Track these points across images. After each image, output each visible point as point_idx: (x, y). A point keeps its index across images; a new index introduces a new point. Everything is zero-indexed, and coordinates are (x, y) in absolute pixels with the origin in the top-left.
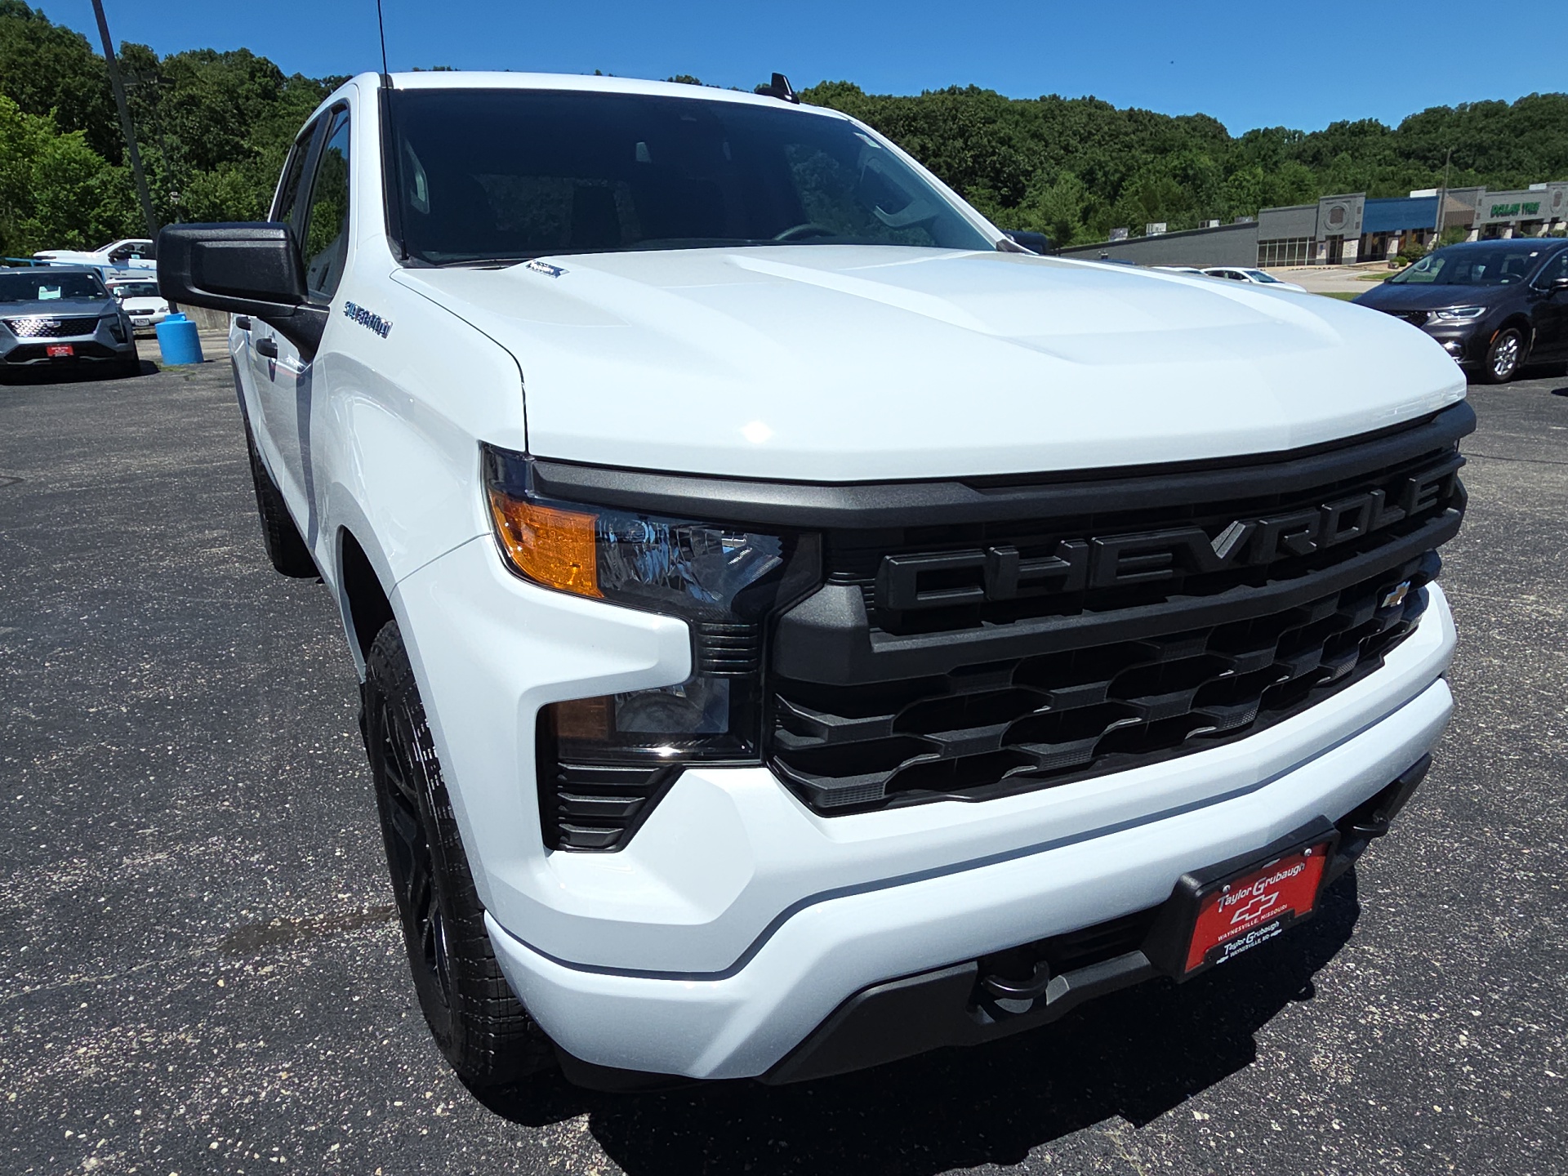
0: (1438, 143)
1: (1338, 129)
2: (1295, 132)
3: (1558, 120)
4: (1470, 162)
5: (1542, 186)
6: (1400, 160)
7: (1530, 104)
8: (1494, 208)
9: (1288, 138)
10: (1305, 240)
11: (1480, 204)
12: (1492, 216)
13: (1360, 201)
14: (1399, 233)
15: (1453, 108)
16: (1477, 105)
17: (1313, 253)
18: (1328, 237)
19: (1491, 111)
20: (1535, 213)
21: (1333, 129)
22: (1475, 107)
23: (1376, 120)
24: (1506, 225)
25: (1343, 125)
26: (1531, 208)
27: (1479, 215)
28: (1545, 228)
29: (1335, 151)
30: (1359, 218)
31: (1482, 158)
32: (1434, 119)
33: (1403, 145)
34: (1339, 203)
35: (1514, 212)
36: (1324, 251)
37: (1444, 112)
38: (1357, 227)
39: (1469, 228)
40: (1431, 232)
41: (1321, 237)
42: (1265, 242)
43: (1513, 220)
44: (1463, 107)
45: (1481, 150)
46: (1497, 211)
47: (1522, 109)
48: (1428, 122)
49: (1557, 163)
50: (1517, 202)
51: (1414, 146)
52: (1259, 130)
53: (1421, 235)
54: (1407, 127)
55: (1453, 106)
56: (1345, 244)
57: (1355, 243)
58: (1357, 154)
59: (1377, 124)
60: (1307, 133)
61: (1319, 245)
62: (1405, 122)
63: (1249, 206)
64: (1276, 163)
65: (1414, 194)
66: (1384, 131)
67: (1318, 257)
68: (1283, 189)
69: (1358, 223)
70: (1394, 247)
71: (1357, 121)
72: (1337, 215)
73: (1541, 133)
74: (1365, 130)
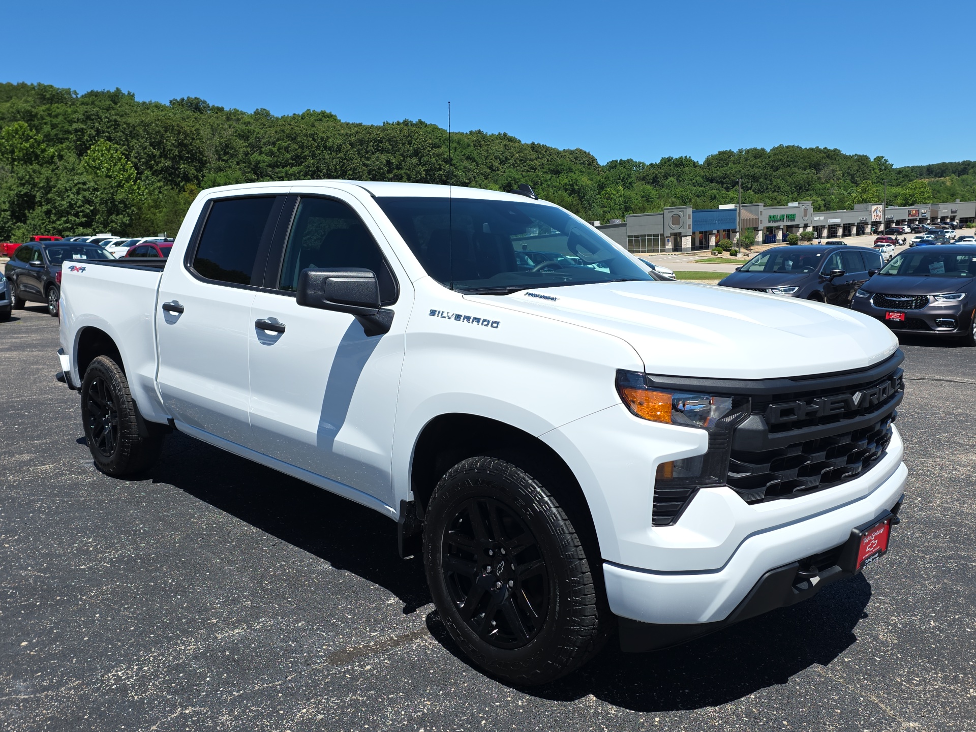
0: (728, 173)
1: (667, 161)
2: (640, 163)
3: (797, 162)
4: (749, 186)
5: (796, 204)
6: (707, 183)
7: (779, 151)
8: (770, 217)
9: (636, 166)
10: (657, 235)
11: (761, 214)
12: (769, 222)
13: (689, 211)
14: (715, 232)
15: (735, 152)
16: (748, 151)
17: (664, 245)
18: (671, 234)
19: (758, 154)
20: (794, 220)
21: (663, 162)
22: (748, 152)
23: (690, 157)
24: (778, 228)
25: (669, 159)
26: (791, 217)
27: (761, 221)
28: (801, 230)
29: (666, 176)
30: (690, 222)
31: (756, 184)
32: (724, 158)
33: (707, 174)
34: (676, 212)
35: (782, 220)
36: (670, 243)
37: (730, 153)
38: (689, 228)
39: (756, 230)
40: (734, 231)
41: (667, 234)
42: (632, 236)
43: (782, 225)
44: (741, 151)
45: (755, 179)
46: (772, 219)
47: (775, 154)
48: (721, 160)
49: (800, 188)
50: (782, 213)
51: (715, 175)
52: (616, 161)
53: (728, 234)
54: (708, 162)
55: (735, 150)
56: (683, 238)
57: (689, 238)
58: (681, 179)
59: (690, 160)
60: (648, 163)
61: (666, 239)
62: (707, 159)
63: (617, 212)
64: (630, 183)
65: (721, 207)
66: (695, 165)
67: (667, 247)
68: (637, 201)
69: (689, 225)
70: (713, 241)
71: (678, 157)
72: (676, 220)
73: (788, 169)
74: (682, 163)
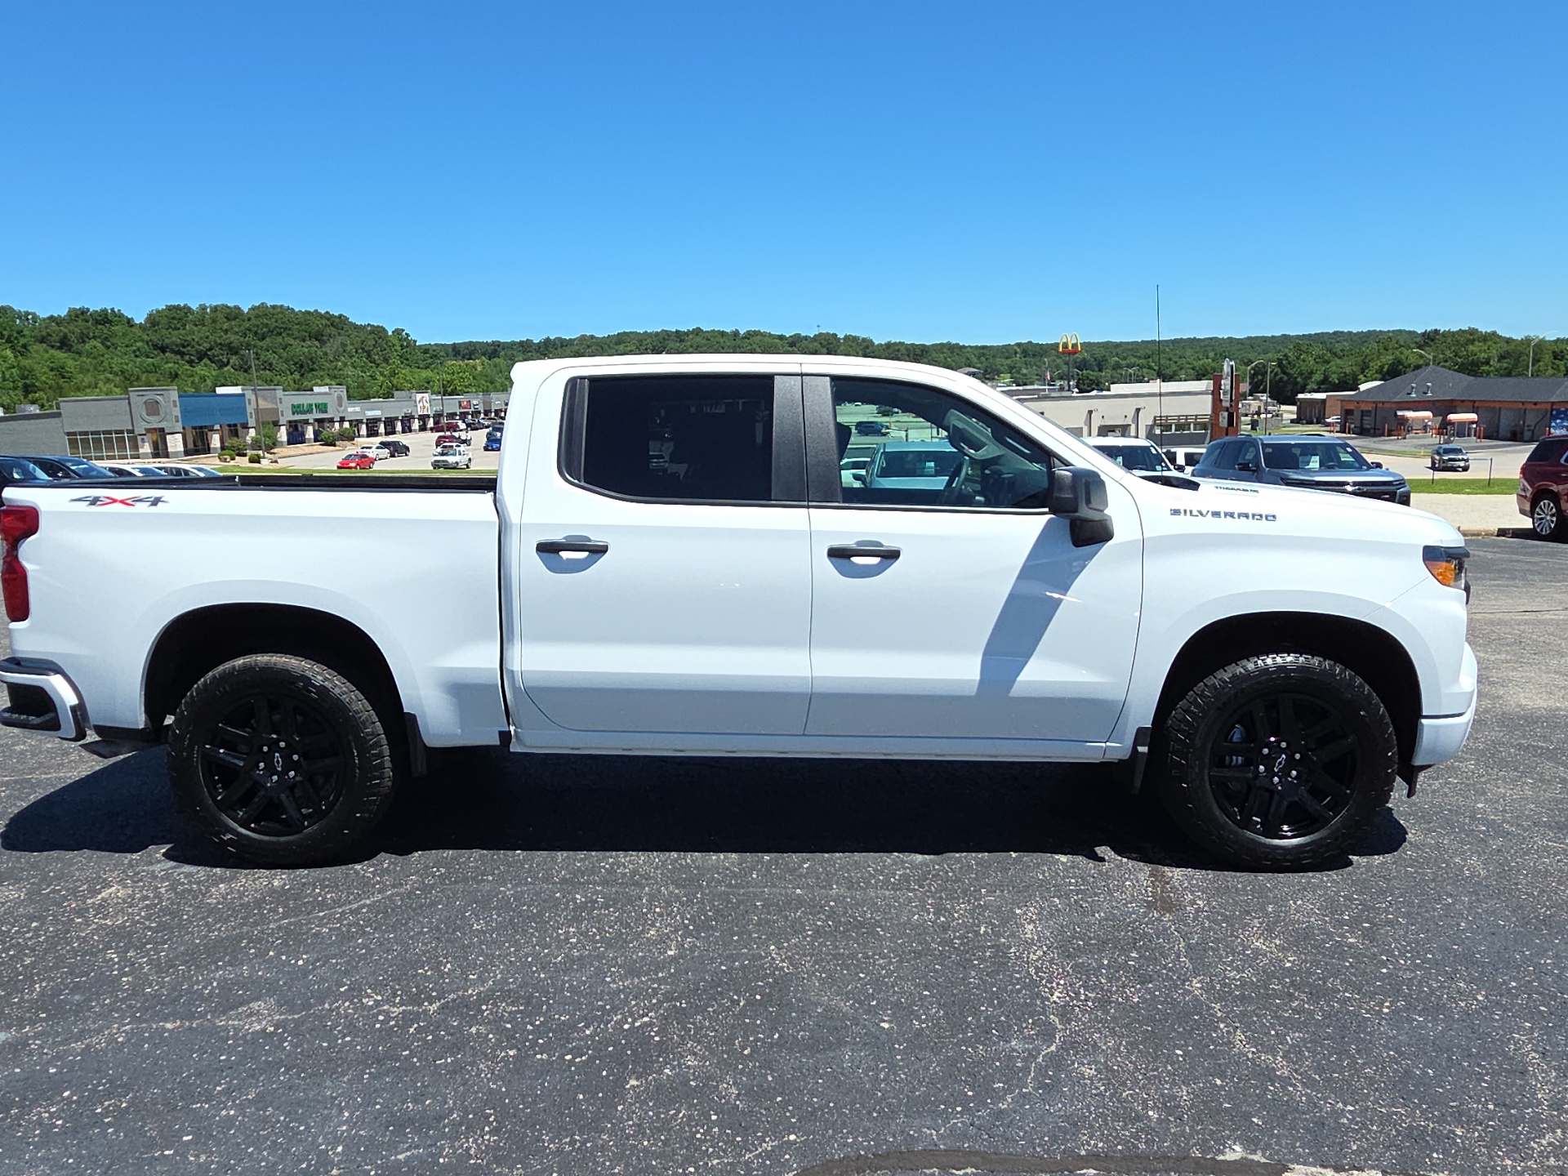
0: (189, 338)
1: (79, 315)
2: (27, 313)
3: (290, 329)
4: (225, 360)
5: (325, 389)
6: (155, 352)
7: (261, 311)
8: (293, 406)
9: (20, 318)
10: (122, 432)
11: (281, 403)
12: (293, 413)
13: (174, 395)
14: (217, 427)
15: (194, 308)
16: (216, 307)
17: (136, 447)
18: (148, 431)
19: (233, 314)
20: (326, 412)
21: (73, 314)
22: (215, 309)
23: (119, 310)
24: (306, 422)
25: (84, 312)
26: (322, 408)
27: (282, 412)
28: (337, 425)
29: (83, 338)
30: (177, 412)
31: (234, 357)
32: (176, 315)
33: (153, 338)
34: (151, 396)
35: (310, 411)
36: (147, 444)
37: (187, 310)
38: (177, 421)
39: (276, 424)
40: (246, 427)
41: (139, 430)
42: (74, 434)
43: (311, 417)
44: (203, 308)
45: (233, 350)
46: (296, 409)
47: (257, 316)
48: (174, 318)
49: (302, 366)
50: (310, 402)
51: (167, 341)
53: (234, 431)
54: (153, 321)
55: (194, 307)
56: (168, 437)
57: (179, 437)
58: (109, 344)
59: (121, 316)
60: (45, 315)
61: (139, 438)
62: (150, 315)
63: (12, 393)
64: (24, 346)
65: (220, 390)
66: (129, 322)
67: (141, 451)
68: (44, 376)
69: (176, 417)
70: (215, 441)
71: (98, 309)
72: (153, 408)
73: (279, 339)
74: (105, 319)
